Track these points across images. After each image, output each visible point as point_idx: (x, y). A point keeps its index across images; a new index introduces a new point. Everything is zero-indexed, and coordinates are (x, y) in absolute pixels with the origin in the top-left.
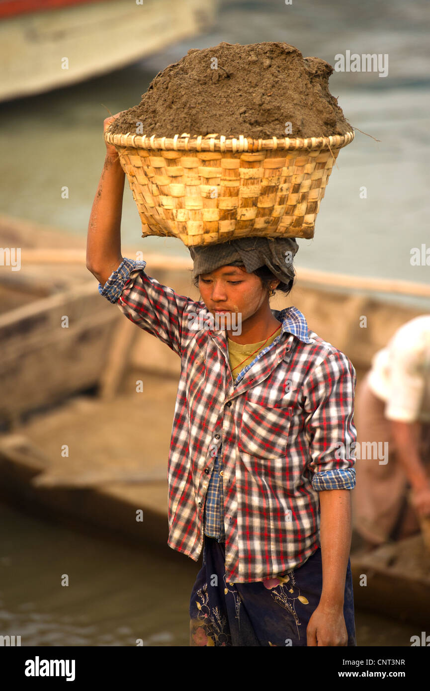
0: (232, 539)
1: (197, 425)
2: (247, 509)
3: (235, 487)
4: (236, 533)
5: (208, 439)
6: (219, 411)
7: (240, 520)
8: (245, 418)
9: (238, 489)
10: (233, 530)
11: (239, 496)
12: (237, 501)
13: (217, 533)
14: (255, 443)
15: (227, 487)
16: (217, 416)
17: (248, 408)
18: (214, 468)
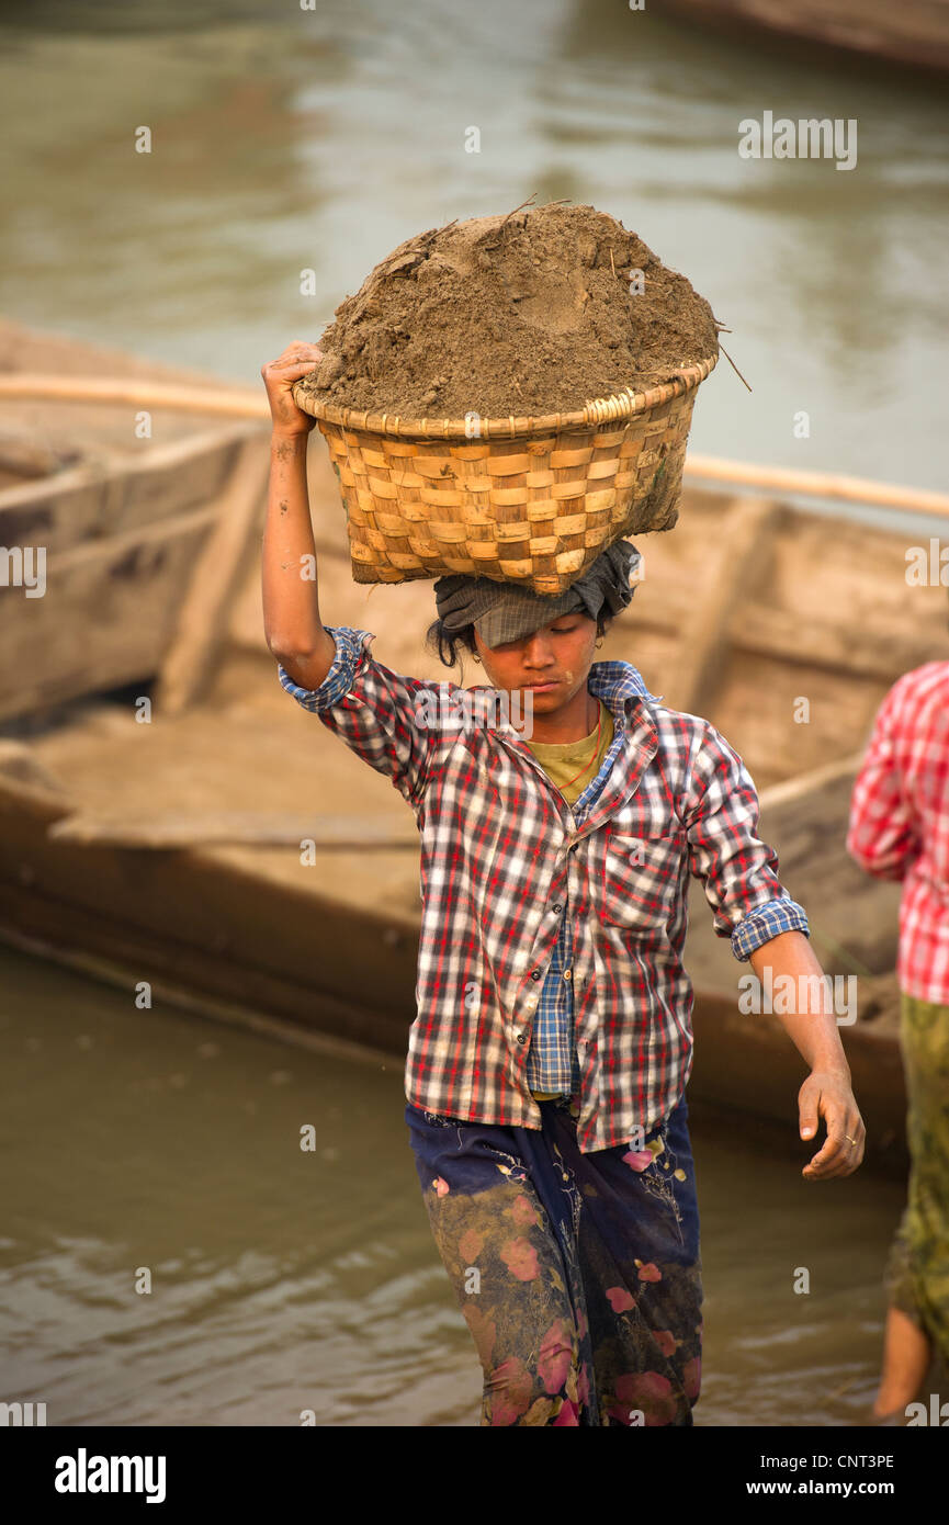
0: (591, 1079)
1: (510, 895)
2: (613, 1024)
3: (594, 989)
4: (596, 1066)
5: (533, 918)
6: (554, 863)
7: (601, 1045)
8: (612, 865)
9: (600, 992)
10: (592, 1063)
11: (601, 1004)
12: (597, 1013)
13: (566, 1085)
14: (634, 905)
15: (582, 993)
16: (552, 873)
17: (614, 847)
18: (553, 966)
